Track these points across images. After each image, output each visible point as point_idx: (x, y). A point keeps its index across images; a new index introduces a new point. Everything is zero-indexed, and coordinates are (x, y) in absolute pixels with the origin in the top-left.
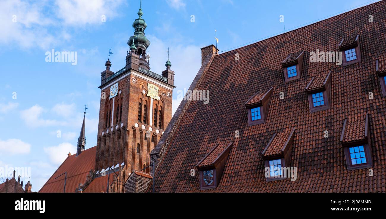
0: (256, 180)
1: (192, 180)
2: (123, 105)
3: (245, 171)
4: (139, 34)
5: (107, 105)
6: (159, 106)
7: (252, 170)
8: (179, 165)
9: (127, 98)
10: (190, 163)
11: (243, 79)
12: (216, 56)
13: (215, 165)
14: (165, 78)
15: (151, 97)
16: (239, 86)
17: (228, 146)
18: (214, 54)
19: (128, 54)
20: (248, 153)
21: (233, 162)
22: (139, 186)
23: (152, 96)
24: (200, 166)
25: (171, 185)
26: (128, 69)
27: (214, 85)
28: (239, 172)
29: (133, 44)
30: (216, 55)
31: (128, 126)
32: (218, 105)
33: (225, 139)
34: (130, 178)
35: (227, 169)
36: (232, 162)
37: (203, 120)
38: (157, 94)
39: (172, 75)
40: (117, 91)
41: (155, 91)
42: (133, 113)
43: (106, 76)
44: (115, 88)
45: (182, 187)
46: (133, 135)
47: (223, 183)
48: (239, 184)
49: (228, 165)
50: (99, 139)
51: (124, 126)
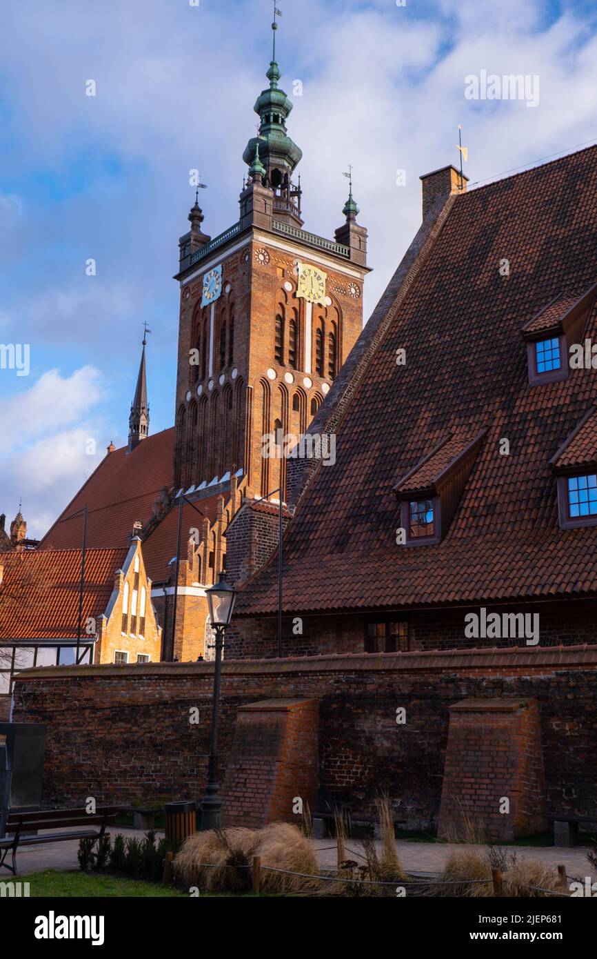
0: (535, 526)
1: (385, 524)
2: (235, 323)
3: (510, 502)
4: (272, 132)
5: (196, 324)
6: (328, 321)
7: (528, 501)
8: (357, 484)
9: (244, 303)
10: (381, 480)
11: (524, 259)
12: (461, 195)
13: (438, 488)
14: (341, 246)
15: (308, 299)
16: (513, 280)
17: (476, 439)
18: (455, 192)
19: (246, 187)
20: (522, 457)
21: (485, 478)
22: (260, 537)
23: (309, 296)
24: (401, 490)
25: (335, 534)
26: (245, 228)
27: (452, 276)
28: (496, 505)
29: (257, 160)
30: (461, 192)
31: (251, 375)
32: (456, 332)
33: (470, 421)
34: (237, 517)
35: (468, 497)
36: (483, 480)
37: (419, 372)
38: (323, 291)
39: (362, 238)
40: (221, 285)
41: (315, 282)
42: (261, 344)
43: (193, 248)
44: (215, 279)
45: (361, 539)
46: (262, 399)
47: (456, 531)
48: (495, 535)
49: (472, 487)
50: (181, 409)
51: (240, 377)
